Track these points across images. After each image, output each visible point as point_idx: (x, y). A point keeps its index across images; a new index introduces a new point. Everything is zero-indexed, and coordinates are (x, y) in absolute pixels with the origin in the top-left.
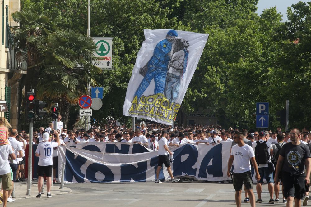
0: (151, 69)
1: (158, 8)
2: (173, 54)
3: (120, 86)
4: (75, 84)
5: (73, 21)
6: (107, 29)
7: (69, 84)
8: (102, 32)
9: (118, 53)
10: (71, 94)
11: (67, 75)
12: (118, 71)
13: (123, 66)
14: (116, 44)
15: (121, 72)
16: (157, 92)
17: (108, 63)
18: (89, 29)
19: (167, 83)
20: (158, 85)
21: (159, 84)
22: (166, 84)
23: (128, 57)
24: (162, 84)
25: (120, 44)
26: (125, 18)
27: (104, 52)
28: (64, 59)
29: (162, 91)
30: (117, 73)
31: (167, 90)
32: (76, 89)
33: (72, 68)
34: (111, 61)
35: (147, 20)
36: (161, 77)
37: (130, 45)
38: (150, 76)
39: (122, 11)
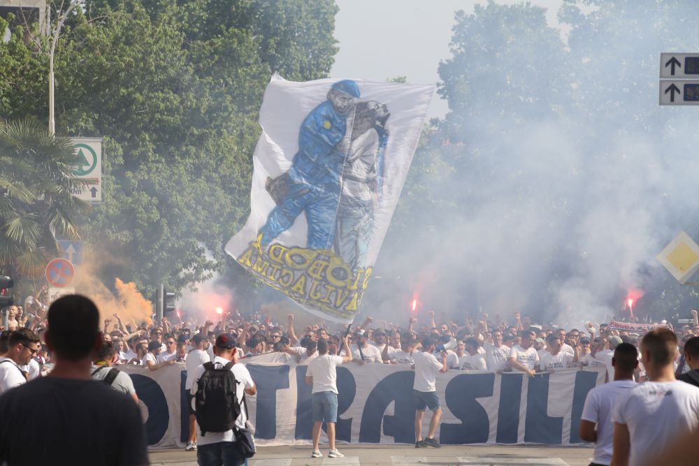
0: (298, 190)
1: (192, 76)
2: (351, 144)
3: (117, 238)
4: (35, 235)
5: (11, 105)
6: (87, 120)
7: (23, 236)
8: (77, 126)
9: (111, 168)
10: (26, 256)
11: (17, 217)
12: (112, 207)
13: (123, 197)
14: (107, 151)
15: (119, 210)
16: (316, 246)
17: (94, 191)
18: (52, 121)
19: (342, 222)
20: (317, 228)
21: (319, 226)
22: (339, 223)
23: (133, 178)
24: (328, 225)
25: (115, 150)
26: (123, 96)
27: (85, 168)
28: (11, 182)
29: (329, 243)
30: (111, 211)
31: (342, 239)
32: (38, 245)
33: (29, 202)
34: (98, 187)
35: (168, 101)
36: (325, 208)
37: (136, 153)
38: (295, 205)
39: (117, 83)
